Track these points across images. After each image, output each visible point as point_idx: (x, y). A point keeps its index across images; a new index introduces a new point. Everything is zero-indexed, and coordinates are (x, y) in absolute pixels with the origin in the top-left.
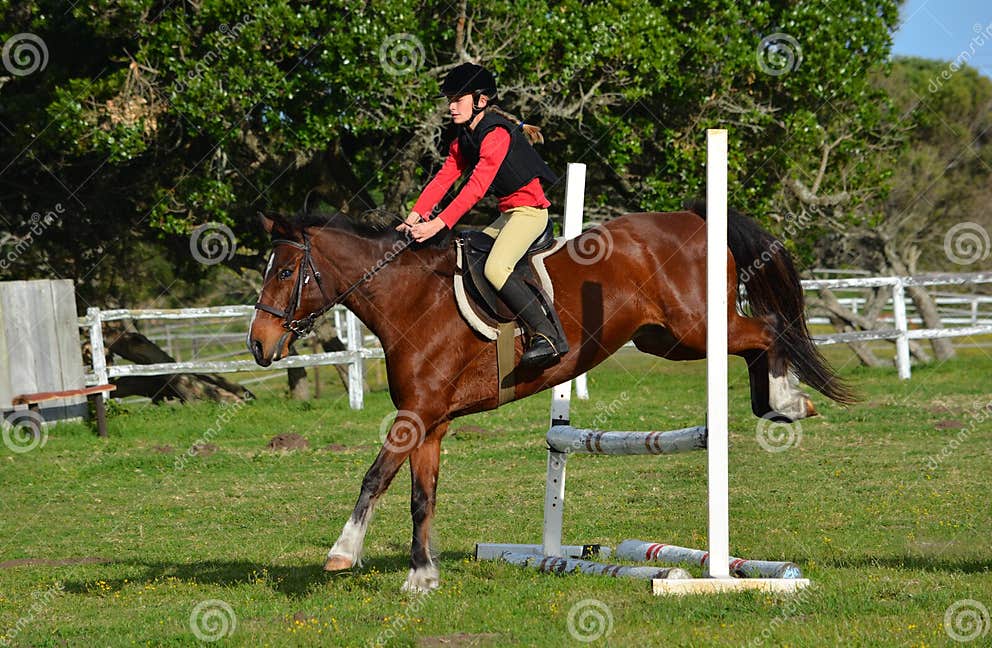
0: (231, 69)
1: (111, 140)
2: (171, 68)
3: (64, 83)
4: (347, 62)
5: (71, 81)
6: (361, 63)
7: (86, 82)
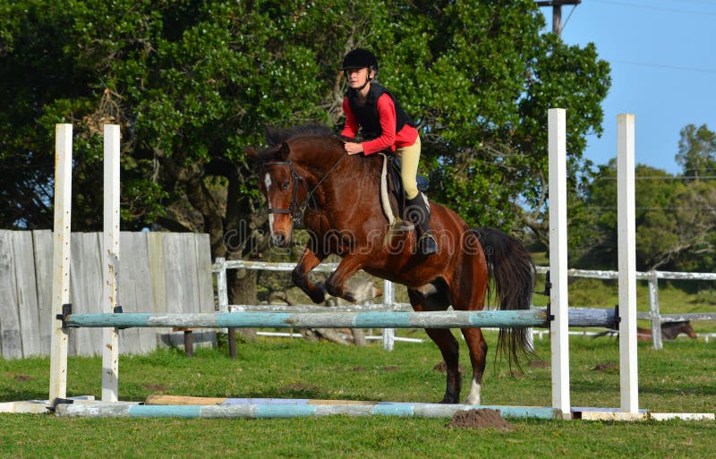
0: (186, 97)
1: (88, 146)
2: (133, 95)
3: (50, 102)
4: (265, 97)
5: (56, 101)
6: (277, 98)
7: (67, 102)
